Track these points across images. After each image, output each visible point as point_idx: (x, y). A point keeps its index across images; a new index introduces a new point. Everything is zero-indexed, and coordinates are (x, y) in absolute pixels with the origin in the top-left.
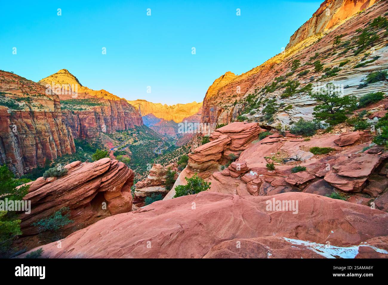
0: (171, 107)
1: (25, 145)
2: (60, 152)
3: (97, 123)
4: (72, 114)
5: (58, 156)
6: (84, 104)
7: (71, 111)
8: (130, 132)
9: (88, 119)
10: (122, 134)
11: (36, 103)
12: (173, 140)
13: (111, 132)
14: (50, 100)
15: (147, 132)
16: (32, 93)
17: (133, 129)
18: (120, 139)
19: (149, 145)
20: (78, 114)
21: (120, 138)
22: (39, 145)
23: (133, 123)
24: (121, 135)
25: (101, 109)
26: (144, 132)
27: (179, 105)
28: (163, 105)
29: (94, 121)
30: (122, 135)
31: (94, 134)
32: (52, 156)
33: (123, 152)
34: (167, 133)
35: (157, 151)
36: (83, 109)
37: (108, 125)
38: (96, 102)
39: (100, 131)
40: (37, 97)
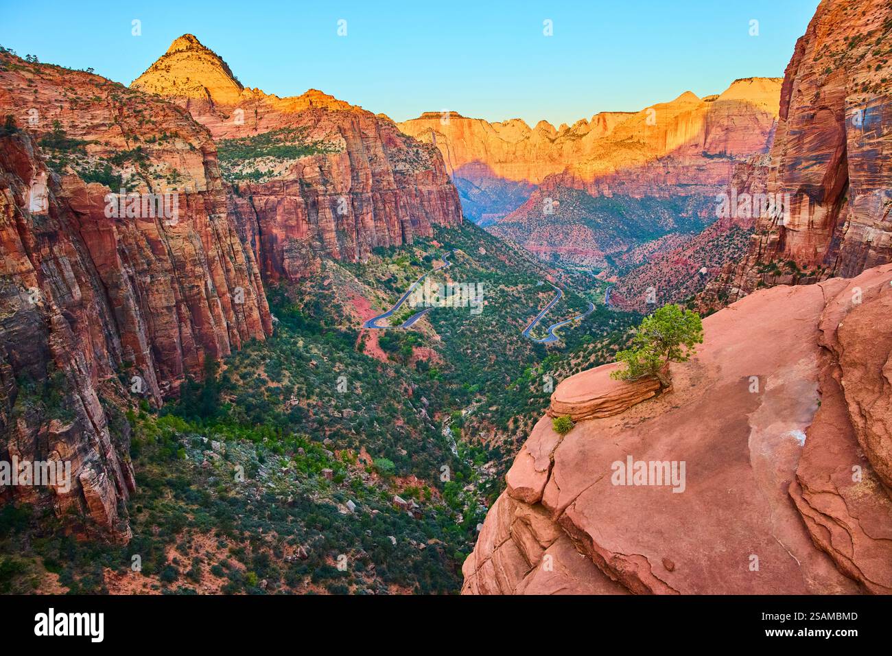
0: (568, 130)
1: (153, 308)
2: (235, 331)
3: (309, 222)
4: (235, 196)
5: (234, 348)
6: (262, 155)
7: (230, 184)
8: (420, 253)
9: (280, 210)
10: (393, 263)
11: (161, 165)
12: (593, 284)
13: (357, 257)
14: (191, 149)
15: (483, 251)
16: (145, 134)
17: (427, 239)
18: (389, 284)
19: (503, 305)
20: (251, 193)
21: (389, 281)
22: (184, 309)
23: (427, 213)
24: (390, 266)
25: (317, 169)
26: (471, 251)
27: (608, 117)
28: (533, 125)
29: (300, 215)
30: (393, 268)
31: (306, 266)
32: (218, 345)
33: (414, 334)
34: (563, 251)
35: (539, 331)
36: (262, 175)
37: (344, 229)
38: (297, 143)
39: (322, 253)
40: (160, 144)
